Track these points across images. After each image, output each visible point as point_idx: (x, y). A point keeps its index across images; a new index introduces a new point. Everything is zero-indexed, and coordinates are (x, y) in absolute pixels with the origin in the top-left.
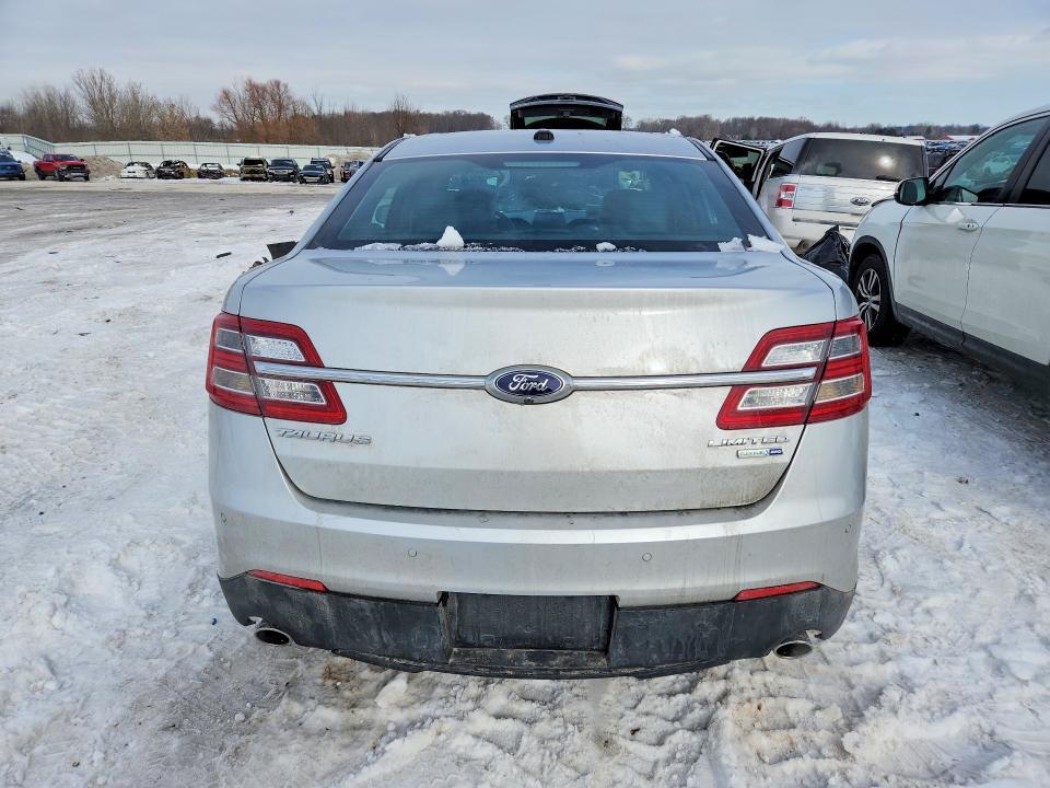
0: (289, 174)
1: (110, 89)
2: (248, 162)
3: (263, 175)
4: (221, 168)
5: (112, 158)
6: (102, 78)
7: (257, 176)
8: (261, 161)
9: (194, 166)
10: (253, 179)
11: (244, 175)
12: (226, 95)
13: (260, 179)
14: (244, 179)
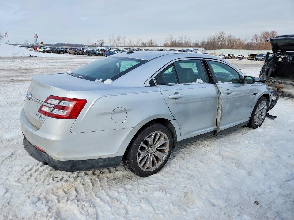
0: (262, 59)
1: (224, 36)
2: (251, 55)
3: (254, 59)
4: (243, 56)
5: (216, 54)
6: (222, 33)
7: (252, 59)
8: (255, 55)
9: (236, 56)
10: (251, 60)
11: (248, 59)
12: (256, 36)
13: (254, 60)
14: (248, 60)
